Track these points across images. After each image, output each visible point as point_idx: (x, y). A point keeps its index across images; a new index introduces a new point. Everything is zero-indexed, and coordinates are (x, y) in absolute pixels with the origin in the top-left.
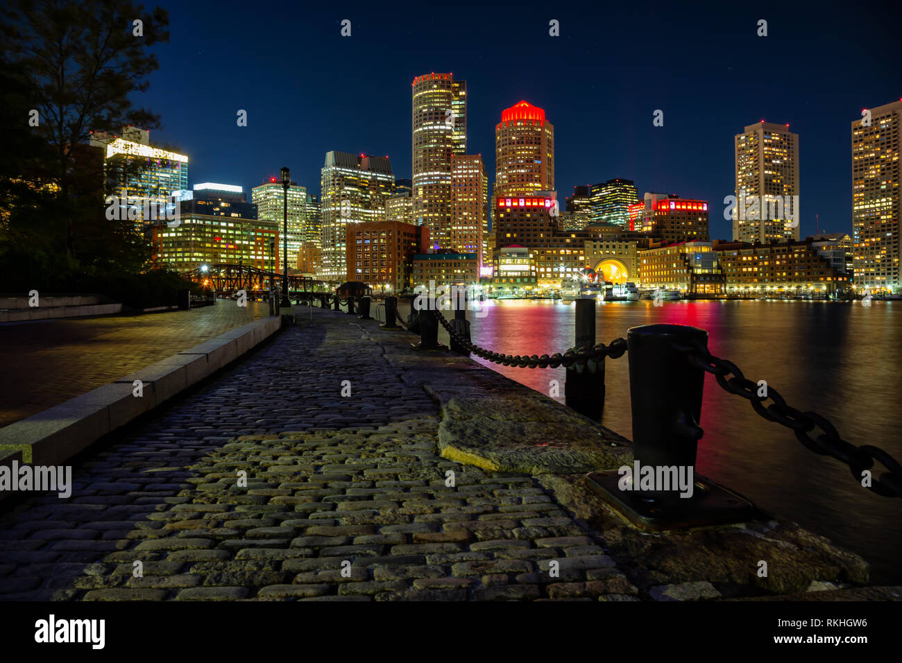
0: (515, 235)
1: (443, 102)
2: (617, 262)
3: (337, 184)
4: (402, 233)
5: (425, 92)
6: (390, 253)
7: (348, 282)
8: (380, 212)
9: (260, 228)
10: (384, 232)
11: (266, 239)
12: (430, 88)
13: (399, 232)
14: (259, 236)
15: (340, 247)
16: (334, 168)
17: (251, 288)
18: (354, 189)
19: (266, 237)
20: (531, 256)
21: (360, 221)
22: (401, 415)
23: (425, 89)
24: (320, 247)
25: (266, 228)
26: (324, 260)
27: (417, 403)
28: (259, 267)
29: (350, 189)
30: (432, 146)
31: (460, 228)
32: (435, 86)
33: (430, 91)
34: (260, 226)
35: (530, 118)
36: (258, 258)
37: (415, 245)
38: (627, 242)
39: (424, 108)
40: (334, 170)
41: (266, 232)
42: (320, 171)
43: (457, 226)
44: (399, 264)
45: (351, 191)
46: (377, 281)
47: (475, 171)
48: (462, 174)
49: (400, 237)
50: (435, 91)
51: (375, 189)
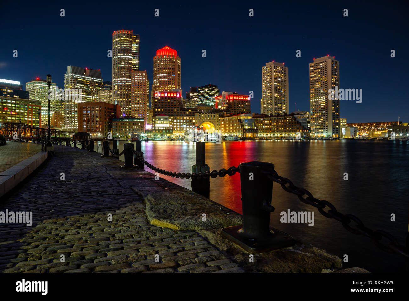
0: (162, 110)
1: (127, 44)
2: (210, 123)
3: (73, 82)
4: (107, 108)
5: (119, 39)
6: (101, 118)
7: (79, 132)
8: (95, 97)
9: (30, 104)
10: (97, 107)
11: (34, 110)
12: (122, 37)
13: (105, 107)
14: (30, 108)
15: (74, 114)
16: (71, 74)
17: (25, 135)
18: (82, 85)
19: (34, 109)
20: (170, 120)
21: (85, 102)
22: (125, 204)
23: (119, 37)
24: (64, 114)
25: (34, 104)
26: (66, 121)
27: (131, 197)
28: (30, 124)
29: (80, 85)
30: (122, 65)
31: (136, 106)
32: (124, 36)
33: (121, 39)
34: (31, 102)
35: (170, 54)
36: (29, 119)
37: (113, 114)
38: (214, 114)
39: (119, 47)
40: (71, 75)
41: (34, 106)
42: (64, 76)
43: (134, 105)
44: (105, 123)
45: (80, 86)
46: (94, 132)
47: (143, 79)
48: (137, 80)
49: (106, 110)
50: (124, 39)
51: (93, 86)
